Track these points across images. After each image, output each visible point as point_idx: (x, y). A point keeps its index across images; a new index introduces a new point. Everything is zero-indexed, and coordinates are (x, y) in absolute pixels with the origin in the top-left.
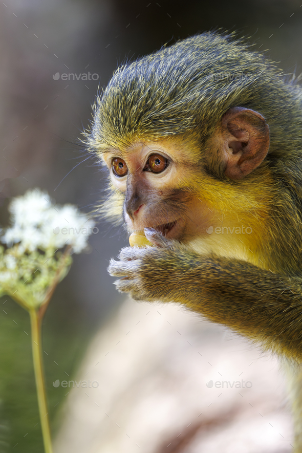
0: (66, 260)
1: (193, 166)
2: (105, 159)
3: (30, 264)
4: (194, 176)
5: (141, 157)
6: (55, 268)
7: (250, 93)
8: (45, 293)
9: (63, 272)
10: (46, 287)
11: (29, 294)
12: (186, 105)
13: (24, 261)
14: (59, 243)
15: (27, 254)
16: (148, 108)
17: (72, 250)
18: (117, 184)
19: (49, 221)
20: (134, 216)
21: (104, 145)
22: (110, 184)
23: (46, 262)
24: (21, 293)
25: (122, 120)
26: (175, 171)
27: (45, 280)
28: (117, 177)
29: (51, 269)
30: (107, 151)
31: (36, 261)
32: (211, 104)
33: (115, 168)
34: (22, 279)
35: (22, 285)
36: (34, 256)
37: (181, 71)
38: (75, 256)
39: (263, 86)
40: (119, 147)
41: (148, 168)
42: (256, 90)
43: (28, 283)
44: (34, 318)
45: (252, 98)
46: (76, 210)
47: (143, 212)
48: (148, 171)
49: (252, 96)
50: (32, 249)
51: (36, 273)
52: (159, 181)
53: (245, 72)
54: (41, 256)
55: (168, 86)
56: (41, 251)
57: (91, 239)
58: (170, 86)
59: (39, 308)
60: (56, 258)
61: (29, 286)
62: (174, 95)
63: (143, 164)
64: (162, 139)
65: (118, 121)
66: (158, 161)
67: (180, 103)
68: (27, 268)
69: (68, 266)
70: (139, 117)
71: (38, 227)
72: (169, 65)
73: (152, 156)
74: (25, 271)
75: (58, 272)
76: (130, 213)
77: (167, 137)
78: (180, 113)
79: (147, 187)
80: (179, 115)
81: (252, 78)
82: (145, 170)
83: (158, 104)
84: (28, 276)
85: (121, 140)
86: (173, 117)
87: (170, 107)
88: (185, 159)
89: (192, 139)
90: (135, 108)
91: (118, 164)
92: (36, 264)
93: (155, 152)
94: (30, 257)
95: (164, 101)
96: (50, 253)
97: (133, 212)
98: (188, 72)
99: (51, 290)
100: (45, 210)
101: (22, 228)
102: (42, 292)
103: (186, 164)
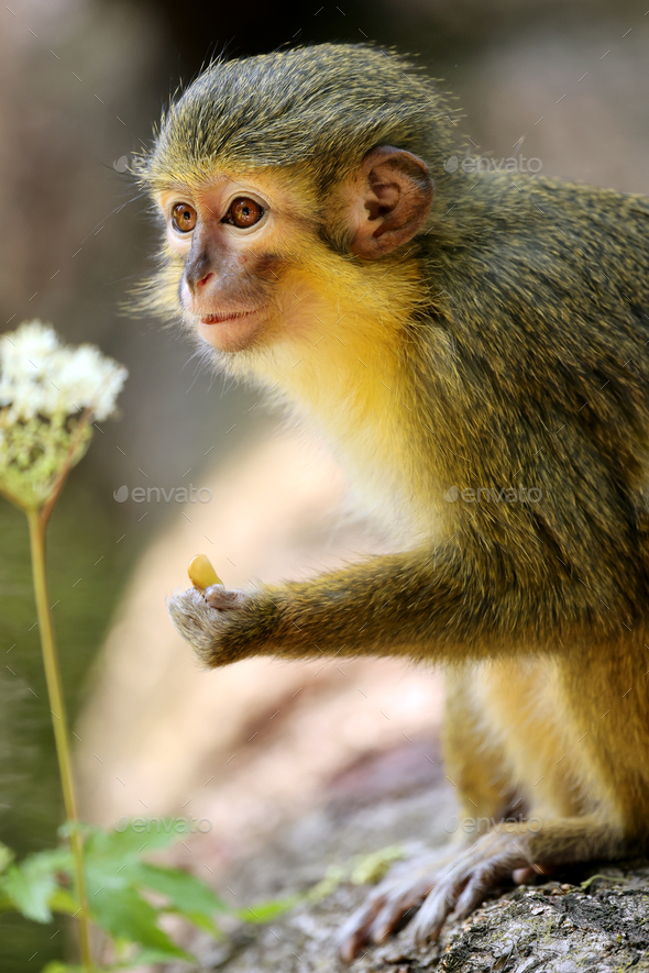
0: (83, 432)
1: (301, 220)
2: (163, 202)
3: (27, 438)
4: (301, 237)
5: (220, 199)
6: (66, 444)
7: (409, 131)
8: (50, 483)
9: (79, 451)
10: (52, 474)
11: (26, 486)
12: (305, 124)
13: (17, 434)
14: (72, 405)
15: (21, 423)
16: (243, 122)
17: (93, 416)
18: (177, 244)
19: (57, 371)
20: (196, 289)
21: (165, 178)
22: (164, 244)
23: (53, 434)
24: (14, 484)
25: (200, 134)
26: (273, 225)
27: (53, 463)
28: (178, 233)
29: (59, 446)
30: (168, 187)
31: (36, 433)
32: (346, 131)
33: (178, 221)
34: (14, 461)
35: (14, 472)
36: (33, 426)
37: (306, 75)
38: (96, 425)
39: (428, 123)
40: (188, 179)
41: (231, 218)
42: (419, 127)
43: (23, 469)
44: (34, 523)
45: (409, 139)
46: (97, 353)
47: (213, 285)
48: (228, 223)
49: (410, 135)
50: (29, 415)
51: (36, 453)
52: (243, 241)
53: (404, 97)
54: (44, 426)
55: (282, 93)
56: (43, 418)
57: (121, 399)
58: (286, 92)
59: (40, 508)
60: (67, 428)
61: (26, 474)
62: (287, 108)
63: (224, 210)
64: (258, 172)
65: (195, 135)
66: (246, 210)
67: (295, 121)
68: (22, 445)
69: (86, 442)
70: (229, 133)
71: (39, 381)
72: (288, 65)
73: (238, 200)
74: (18, 450)
75: (71, 450)
76: (191, 283)
77: (267, 168)
78: (292, 135)
79: (224, 247)
80: (290, 139)
81: (415, 109)
82: (225, 220)
83: (262, 117)
84: (23, 457)
85: (192, 168)
86: (281, 140)
87: (278, 123)
88: (290, 206)
89: (305, 177)
90: (223, 120)
91: (184, 213)
92: (37, 438)
93: (243, 195)
94: (26, 428)
95: (271, 115)
96: (57, 421)
97: (196, 281)
98: (317, 78)
99: (59, 479)
100: (49, 354)
101: (13, 382)
102: (47, 482)
103: (290, 216)
